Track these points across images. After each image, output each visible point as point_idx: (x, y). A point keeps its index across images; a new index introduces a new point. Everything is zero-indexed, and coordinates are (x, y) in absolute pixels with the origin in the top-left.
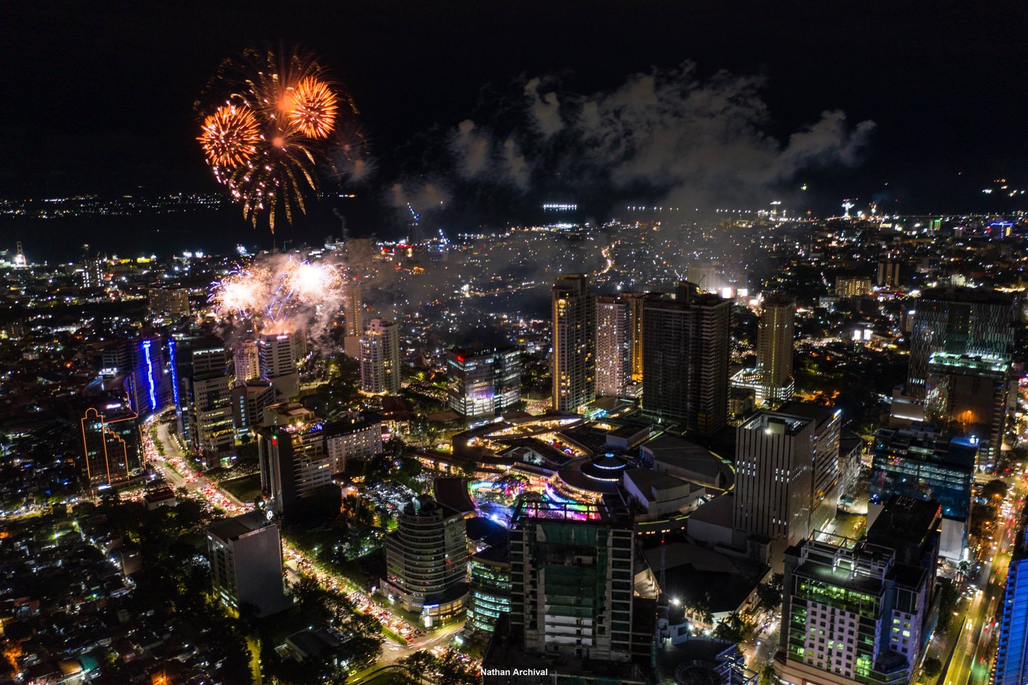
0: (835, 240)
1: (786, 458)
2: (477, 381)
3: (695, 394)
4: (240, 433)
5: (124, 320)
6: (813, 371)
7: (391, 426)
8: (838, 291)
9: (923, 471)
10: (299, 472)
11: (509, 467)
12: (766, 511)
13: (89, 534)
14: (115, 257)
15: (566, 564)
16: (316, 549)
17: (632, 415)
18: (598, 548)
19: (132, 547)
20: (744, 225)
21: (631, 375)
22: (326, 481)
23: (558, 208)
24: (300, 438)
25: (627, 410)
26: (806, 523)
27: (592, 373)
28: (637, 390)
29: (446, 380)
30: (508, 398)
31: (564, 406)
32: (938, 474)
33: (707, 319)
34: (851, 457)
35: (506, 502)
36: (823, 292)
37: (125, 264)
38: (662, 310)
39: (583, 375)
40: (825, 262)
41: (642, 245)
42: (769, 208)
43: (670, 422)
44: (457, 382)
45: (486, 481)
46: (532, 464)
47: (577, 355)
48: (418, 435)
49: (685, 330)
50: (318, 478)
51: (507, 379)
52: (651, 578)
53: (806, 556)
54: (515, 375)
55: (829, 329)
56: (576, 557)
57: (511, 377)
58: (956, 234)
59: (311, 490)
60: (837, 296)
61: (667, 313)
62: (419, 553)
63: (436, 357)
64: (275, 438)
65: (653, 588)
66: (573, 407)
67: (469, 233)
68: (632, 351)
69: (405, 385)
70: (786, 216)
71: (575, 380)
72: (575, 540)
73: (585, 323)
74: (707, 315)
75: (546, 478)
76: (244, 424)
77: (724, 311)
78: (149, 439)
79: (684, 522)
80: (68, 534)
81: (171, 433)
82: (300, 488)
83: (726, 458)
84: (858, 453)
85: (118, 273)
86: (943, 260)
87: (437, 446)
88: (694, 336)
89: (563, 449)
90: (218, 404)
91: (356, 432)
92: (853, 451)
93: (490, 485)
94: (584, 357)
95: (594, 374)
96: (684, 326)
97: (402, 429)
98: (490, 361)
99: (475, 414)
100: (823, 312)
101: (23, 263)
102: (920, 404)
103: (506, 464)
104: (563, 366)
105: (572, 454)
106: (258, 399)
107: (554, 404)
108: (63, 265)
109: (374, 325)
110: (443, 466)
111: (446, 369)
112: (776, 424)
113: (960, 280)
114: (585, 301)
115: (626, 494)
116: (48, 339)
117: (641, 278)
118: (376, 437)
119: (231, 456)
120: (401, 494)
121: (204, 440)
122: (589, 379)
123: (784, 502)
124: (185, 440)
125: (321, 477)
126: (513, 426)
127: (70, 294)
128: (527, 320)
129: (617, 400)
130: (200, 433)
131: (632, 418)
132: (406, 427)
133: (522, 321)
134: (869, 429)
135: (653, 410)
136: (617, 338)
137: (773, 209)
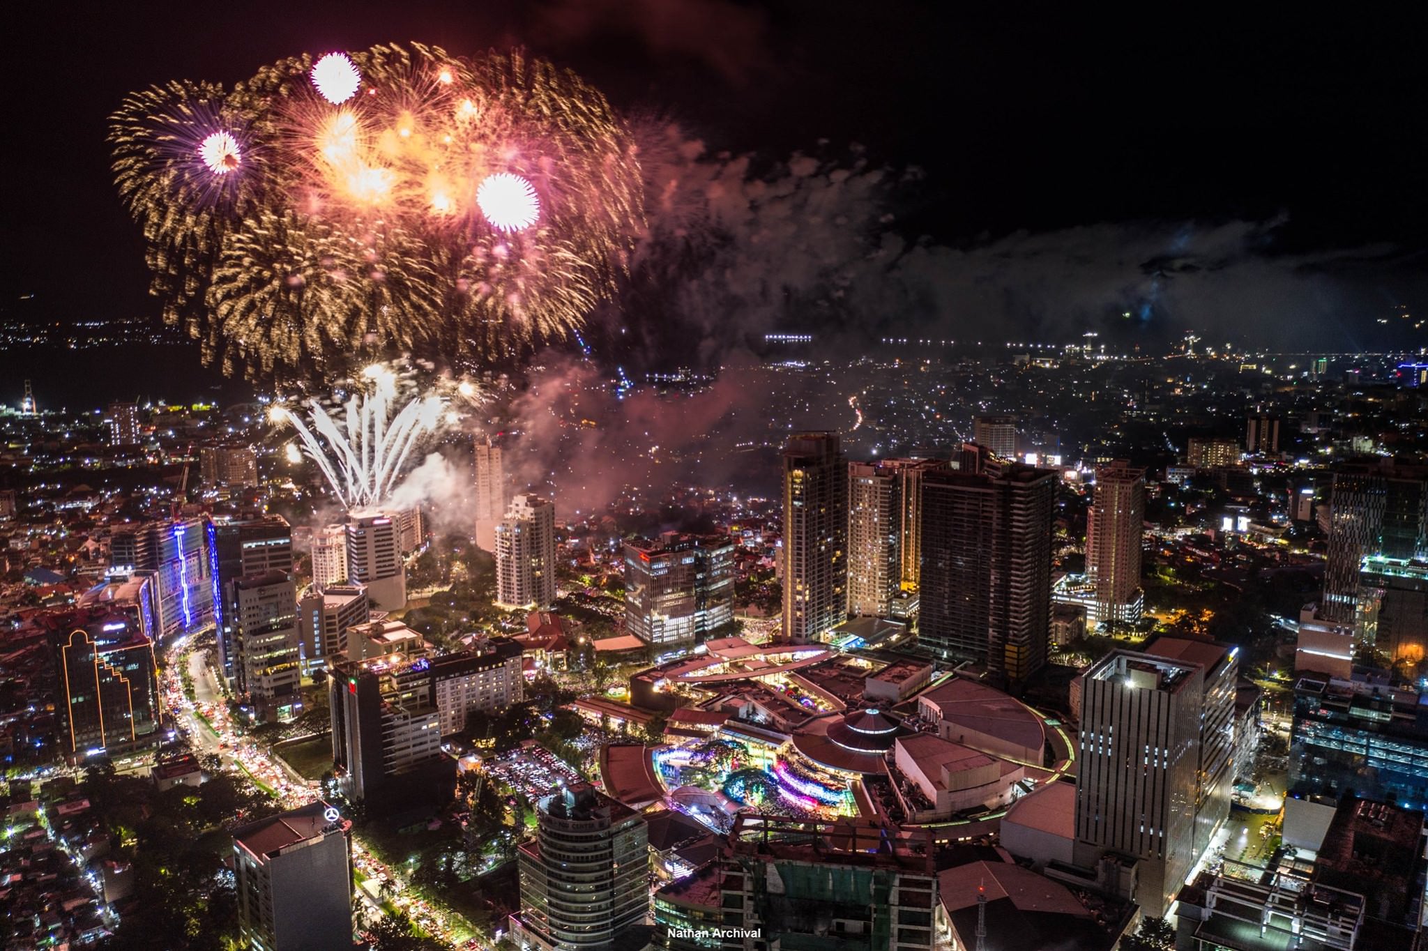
0: (1178, 386)
1: (1163, 729)
2: (669, 591)
3: (1000, 615)
4: (311, 666)
5: (162, 493)
6: (1167, 578)
7: (538, 658)
8: (1192, 459)
9: (1374, 748)
10: (390, 735)
11: (717, 727)
12: (1129, 813)
13: (59, 831)
14: (161, 403)
15: (818, 933)
16: (412, 861)
17: (903, 645)
18: (873, 906)
19: (123, 856)
20: (1048, 365)
21: (899, 583)
22: (432, 748)
23: (786, 340)
24: (394, 681)
25: (894, 638)
26: (1191, 830)
27: (840, 581)
28: (908, 604)
29: (623, 587)
30: (716, 616)
31: (800, 631)
32: (1399, 754)
33: (1020, 502)
34: (1248, 718)
35: (711, 782)
36: (1169, 461)
37: (175, 413)
38: (949, 487)
39: (829, 583)
40: (1167, 418)
41: (905, 391)
42: (1081, 341)
43: (961, 656)
44: (639, 591)
45: (680, 749)
46: (752, 723)
47: (821, 554)
48: (580, 672)
49: (986, 517)
50: (421, 744)
51: (714, 587)
52: (945, 921)
53: (1214, 904)
54: (725, 582)
55: (1184, 514)
56: (835, 921)
57: (720, 584)
58: (1350, 380)
59: (409, 763)
60: (1191, 467)
61: (957, 491)
62: (572, 880)
63: (609, 552)
64: (353, 682)
65: (949, 937)
66: (814, 632)
67: (661, 373)
68: (900, 547)
69: (561, 594)
70: (1106, 354)
71: (817, 591)
72: (834, 891)
73: (832, 505)
74: (1020, 495)
75: (774, 745)
76: (318, 653)
77: (1044, 489)
78: (176, 674)
79: (995, 825)
80: (28, 831)
81: (208, 664)
82: (391, 760)
83: (1052, 716)
84: (1256, 712)
85: (163, 426)
86: (1336, 416)
87: (607, 691)
88: (1000, 528)
89: (800, 698)
90: (276, 624)
91: (483, 670)
92: (1249, 710)
93: (688, 755)
94: (830, 557)
95: (845, 583)
96: (983, 511)
97: (555, 663)
98: (688, 561)
99: (665, 640)
100: (1170, 489)
101: (31, 410)
102: (1342, 633)
103: (712, 723)
104: (800, 571)
105: (812, 708)
106: (339, 615)
107: (785, 626)
108: (87, 414)
109: (517, 505)
110: (615, 723)
111: (623, 570)
112: (1144, 673)
113: (1365, 445)
114: (833, 472)
115: (900, 777)
116: (49, 519)
117: (906, 438)
118: (513, 677)
119: (294, 702)
120: (550, 768)
121: (253, 679)
122: (838, 589)
123: (1158, 798)
124: (228, 676)
125: (426, 743)
126: (724, 662)
127: (90, 455)
128: (742, 498)
129: (878, 621)
130: (248, 668)
131: (903, 650)
132: (562, 659)
133: (735, 499)
134: (1265, 670)
135: (935, 637)
136: (878, 527)
137: (1086, 344)
